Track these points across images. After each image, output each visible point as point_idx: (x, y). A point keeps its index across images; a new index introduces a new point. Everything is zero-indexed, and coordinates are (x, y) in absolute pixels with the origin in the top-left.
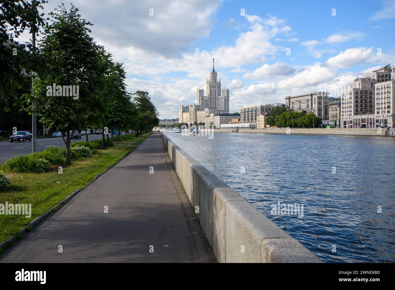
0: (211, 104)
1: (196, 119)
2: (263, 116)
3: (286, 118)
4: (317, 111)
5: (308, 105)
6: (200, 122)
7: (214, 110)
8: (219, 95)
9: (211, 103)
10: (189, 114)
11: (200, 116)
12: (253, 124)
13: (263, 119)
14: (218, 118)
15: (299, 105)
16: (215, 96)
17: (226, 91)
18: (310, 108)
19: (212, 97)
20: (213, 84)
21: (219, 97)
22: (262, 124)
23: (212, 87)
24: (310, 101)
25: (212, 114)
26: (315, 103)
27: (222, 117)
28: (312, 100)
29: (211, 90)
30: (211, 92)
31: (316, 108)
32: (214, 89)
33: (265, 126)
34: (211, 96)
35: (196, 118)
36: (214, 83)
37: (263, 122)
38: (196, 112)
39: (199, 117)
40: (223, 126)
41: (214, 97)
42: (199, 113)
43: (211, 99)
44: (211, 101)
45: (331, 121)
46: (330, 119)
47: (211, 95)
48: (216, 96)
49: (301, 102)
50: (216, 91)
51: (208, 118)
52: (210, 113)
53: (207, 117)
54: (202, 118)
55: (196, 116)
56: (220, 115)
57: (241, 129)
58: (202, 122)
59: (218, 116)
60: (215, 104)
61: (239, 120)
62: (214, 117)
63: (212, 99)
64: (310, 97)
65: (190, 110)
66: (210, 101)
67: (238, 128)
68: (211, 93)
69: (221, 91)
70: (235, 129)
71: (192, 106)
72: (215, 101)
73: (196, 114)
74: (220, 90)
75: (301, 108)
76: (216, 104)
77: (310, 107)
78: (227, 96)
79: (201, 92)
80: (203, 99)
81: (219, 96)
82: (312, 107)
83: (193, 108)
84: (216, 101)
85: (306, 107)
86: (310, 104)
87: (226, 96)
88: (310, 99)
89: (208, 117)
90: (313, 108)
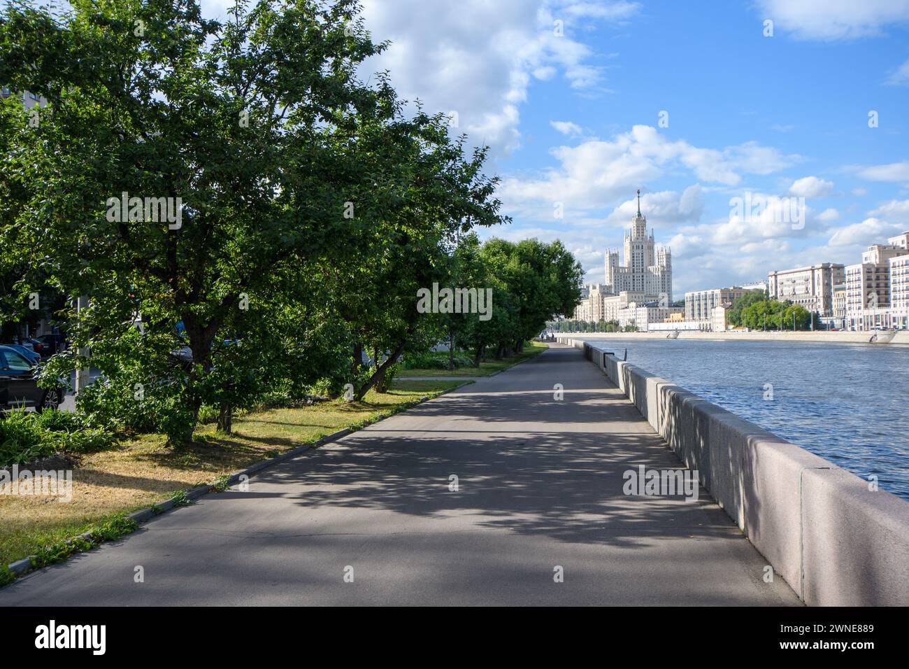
0: (634, 283)
1: (603, 313)
2: (724, 309)
3: (758, 312)
4: (822, 300)
5: (807, 289)
6: (611, 318)
7: (639, 295)
8: (652, 263)
9: (634, 280)
10: (588, 303)
11: (611, 308)
12: (705, 323)
13: (723, 315)
14: (643, 311)
15: (791, 288)
16: (643, 266)
17: (664, 257)
18: (811, 294)
19: (635, 268)
20: (638, 241)
21: (650, 267)
22: (721, 323)
23: (635, 248)
24: (811, 281)
25: (633, 304)
26: (819, 284)
27: (651, 309)
28: (813, 279)
29: (633, 254)
30: (633, 257)
31: (821, 295)
32: (640, 251)
33: (727, 328)
34: (634, 266)
35: (603, 310)
36: (640, 240)
37: (723, 320)
38: (603, 300)
39: (608, 308)
40: (652, 326)
41: (641, 268)
42: (608, 300)
43: (634, 272)
44: (634, 276)
45: (837, 318)
46: (835, 314)
47: (633, 263)
48: (645, 265)
49: (795, 281)
50: (644, 255)
51: (625, 312)
52: (629, 302)
53: (623, 309)
54: (615, 311)
55: (603, 307)
56: (647, 306)
57: (683, 332)
58: (615, 318)
59: (643, 308)
60: (643, 283)
61: (684, 316)
62: (638, 309)
63: (636, 271)
64: (810, 273)
65: (590, 296)
66: (631, 277)
67: (676, 330)
68: (633, 260)
69: (653, 255)
70: (671, 332)
71: (594, 288)
72: (643, 276)
73: (603, 303)
74: (653, 253)
75: (795, 294)
76: (645, 281)
77: (811, 291)
78: (667, 265)
79: (614, 258)
80: (618, 272)
81: (651, 265)
82: (814, 293)
83: (598, 290)
84: (645, 276)
85: (804, 292)
86: (810, 286)
87: (665, 265)
88: (811, 277)
89: (625, 310)
90: (816, 294)
